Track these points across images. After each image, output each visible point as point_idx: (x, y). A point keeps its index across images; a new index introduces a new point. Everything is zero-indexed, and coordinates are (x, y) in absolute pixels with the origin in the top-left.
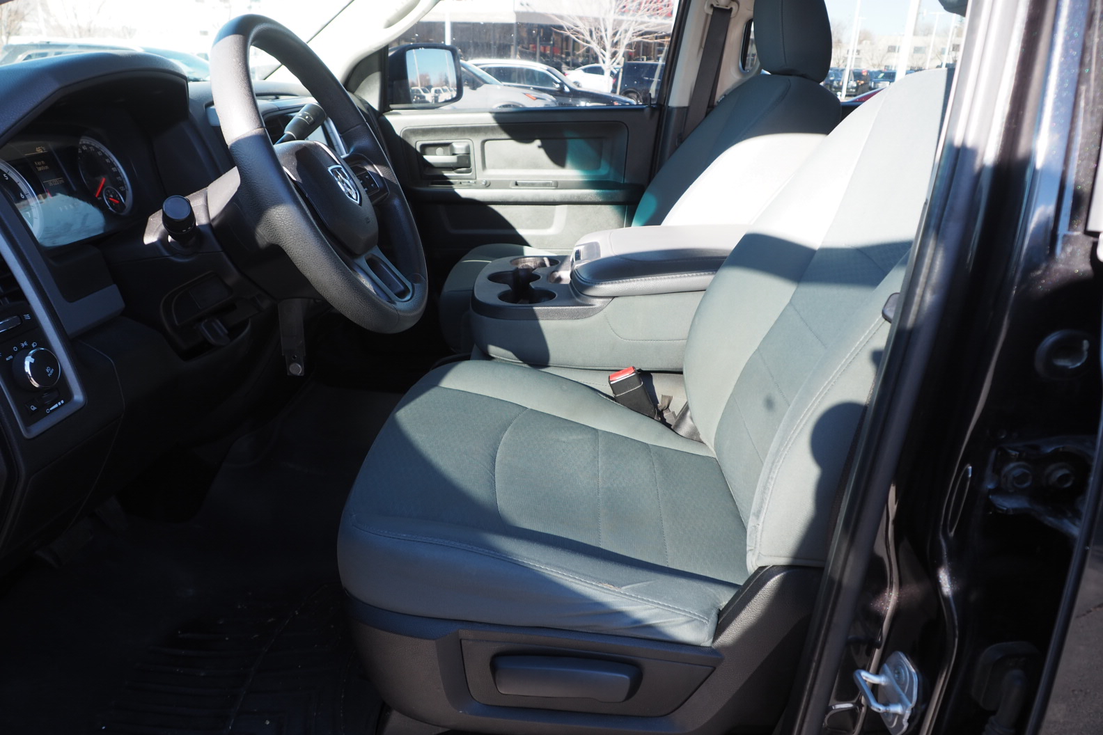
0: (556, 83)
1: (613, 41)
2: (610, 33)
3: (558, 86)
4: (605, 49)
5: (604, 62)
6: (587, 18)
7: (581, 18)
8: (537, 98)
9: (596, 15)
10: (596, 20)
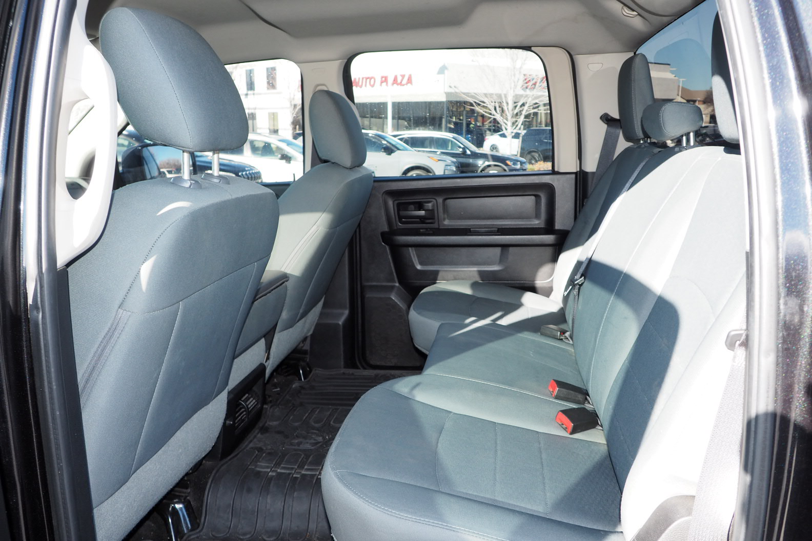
0: (460, 147)
1: (513, 113)
2: (511, 106)
3: (461, 150)
4: (507, 120)
5: (506, 129)
6: (491, 95)
7: (486, 95)
8: (439, 160)
9: (500, 92)
10: (500, 96)
